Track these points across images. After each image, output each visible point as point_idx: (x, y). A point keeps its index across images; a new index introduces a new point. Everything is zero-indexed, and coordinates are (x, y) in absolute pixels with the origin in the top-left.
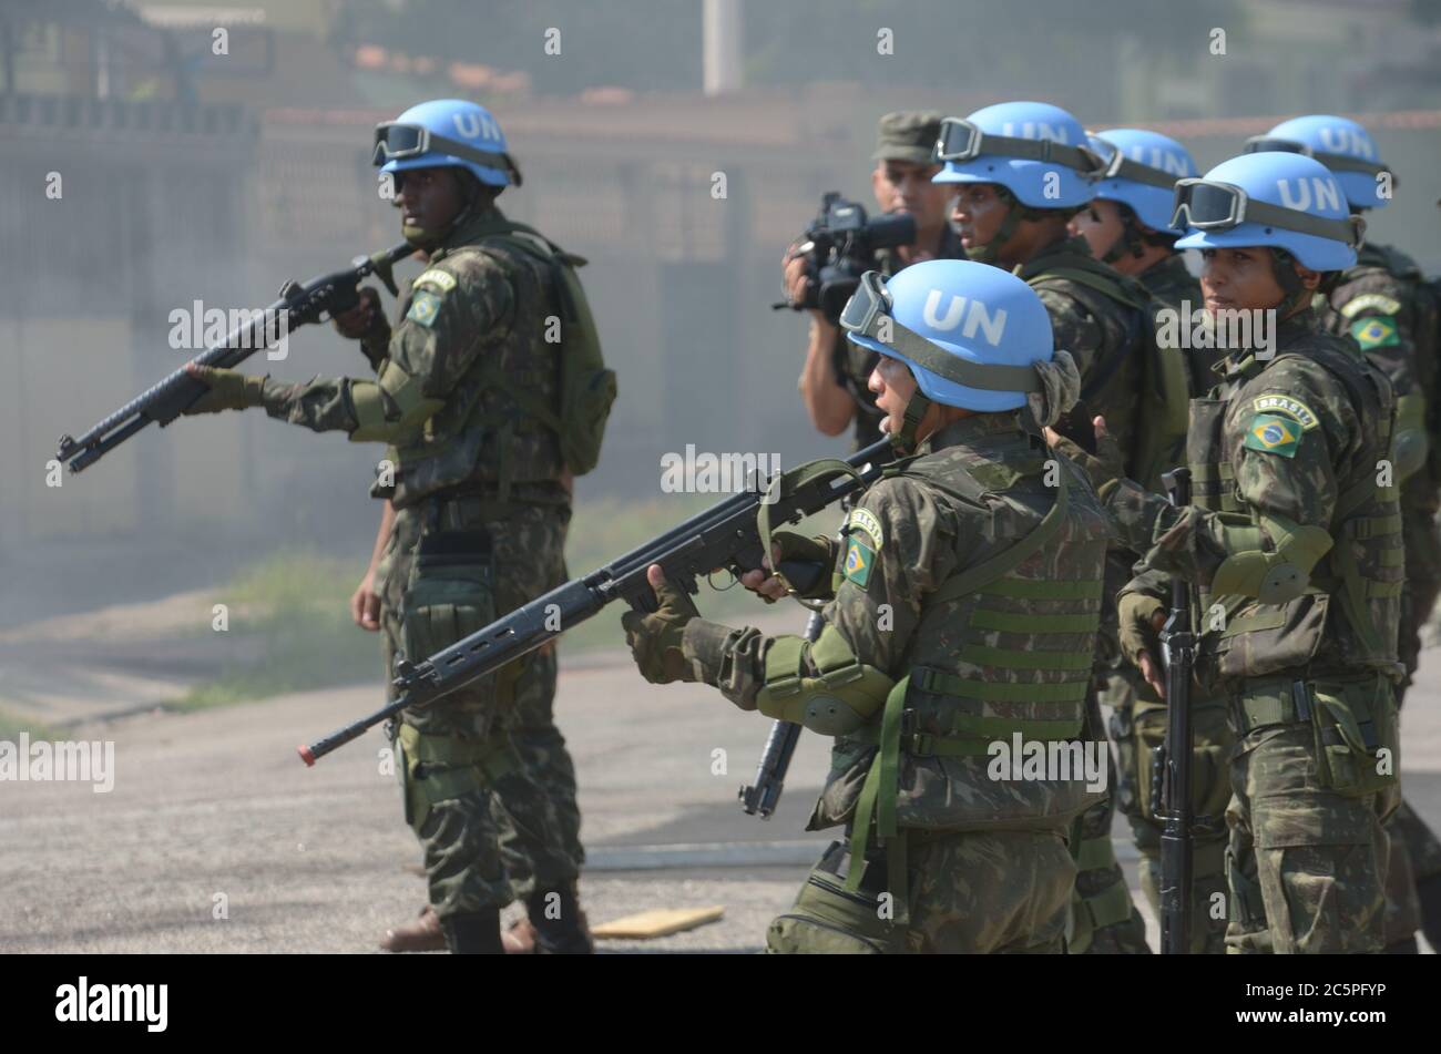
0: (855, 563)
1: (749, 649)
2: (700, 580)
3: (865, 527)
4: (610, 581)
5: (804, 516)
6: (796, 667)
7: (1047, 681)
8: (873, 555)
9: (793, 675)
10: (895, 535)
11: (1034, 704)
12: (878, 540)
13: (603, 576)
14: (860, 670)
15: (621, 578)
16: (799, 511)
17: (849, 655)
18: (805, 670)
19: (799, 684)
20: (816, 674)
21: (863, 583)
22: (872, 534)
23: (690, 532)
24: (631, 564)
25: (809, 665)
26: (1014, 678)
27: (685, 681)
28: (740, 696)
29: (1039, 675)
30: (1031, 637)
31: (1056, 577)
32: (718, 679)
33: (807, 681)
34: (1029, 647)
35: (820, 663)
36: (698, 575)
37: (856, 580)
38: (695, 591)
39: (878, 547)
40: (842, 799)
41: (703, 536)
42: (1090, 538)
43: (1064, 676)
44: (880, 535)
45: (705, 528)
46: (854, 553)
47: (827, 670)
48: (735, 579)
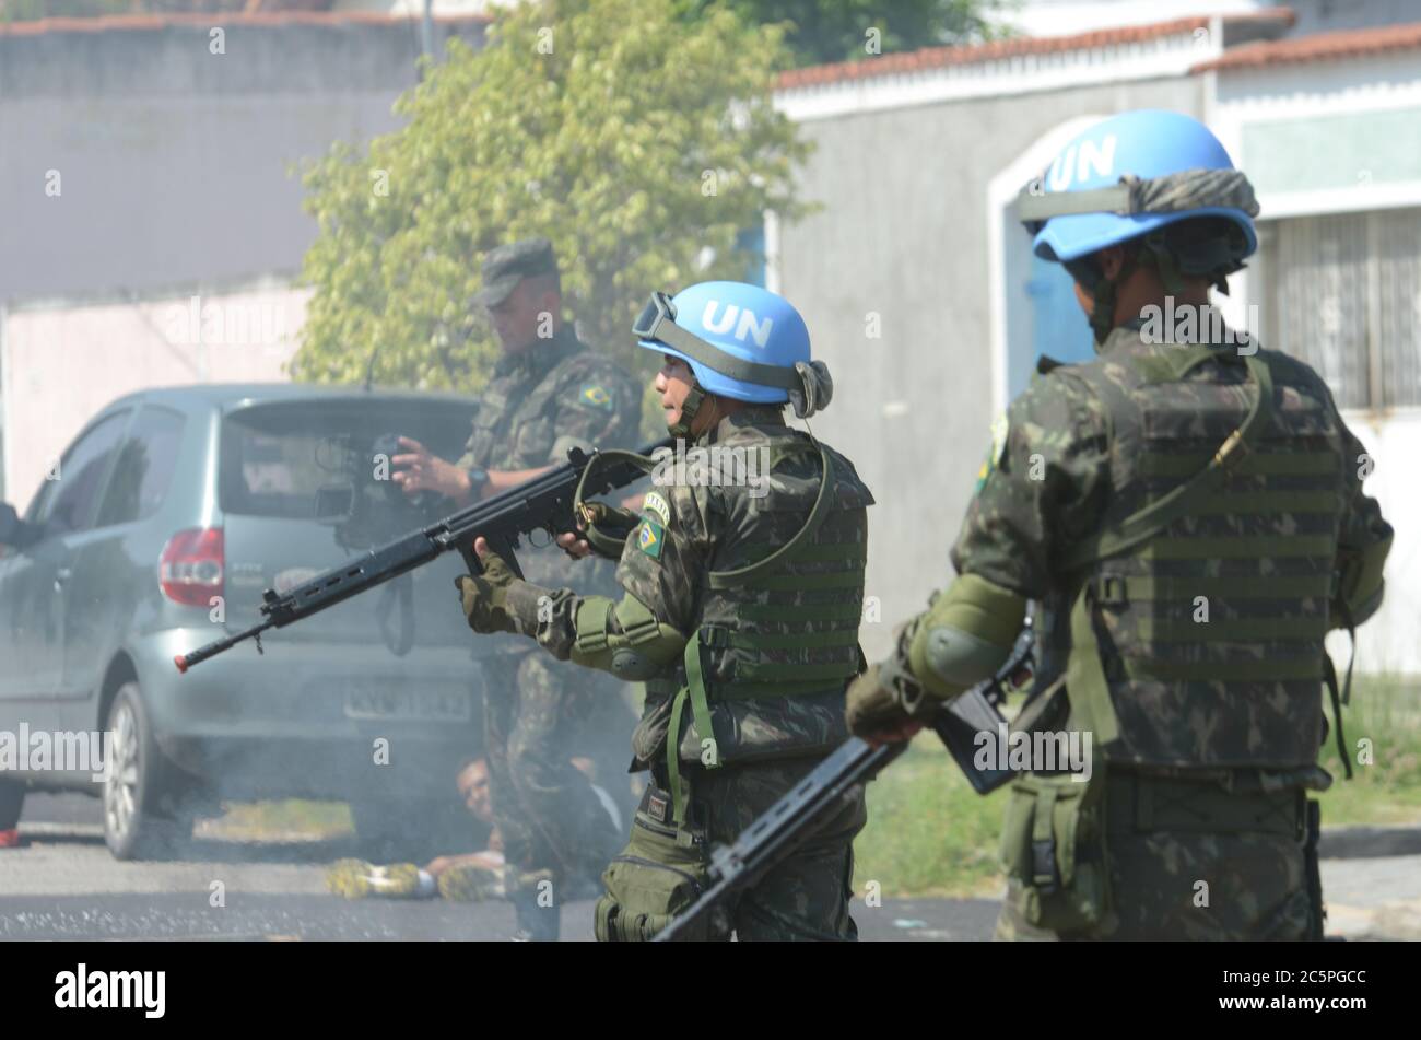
0: (648, 537)
1: (562, 609)
2: (522, 538)
3: (654, 507)
4: (447, 533)
5: (613, 489)
6: (603, 626)
7: (816, 629)
8: (663, 531)
9: (601, 632)
10: (680, 515)
11: (807, 651)
12: (666, 517)
13: (442, 529)
14: (657, 628)
15: (459, 531)
16: (609, 485)
17: (647, 616)
18: (610, 629)
19: (606, 641)
20: (620, 632)
21: (656, 555)
22: (661, 513)
23: (516, 496)
24: (468, 519)
25: (615, 624)
26: (786, 629)
27: (508, 632)
28: (556, 649)
29: (809, 625)
30: (798, 593)
31: (816, 542)
32: (536, 634)
33: (612, 638)
34: (798, 602)
35: (624, 622)
36: (521, 534)
37: (650, 552)
38: (518, 546)
39: (666, 523)
40: (647, 742)
41: (528, 501)
42: (846, 507)
43: (834, 625)
44: (668, 513)
45: (531, 494)
46: (646, 530)
47: (629, 628)
48: (551, 538)
